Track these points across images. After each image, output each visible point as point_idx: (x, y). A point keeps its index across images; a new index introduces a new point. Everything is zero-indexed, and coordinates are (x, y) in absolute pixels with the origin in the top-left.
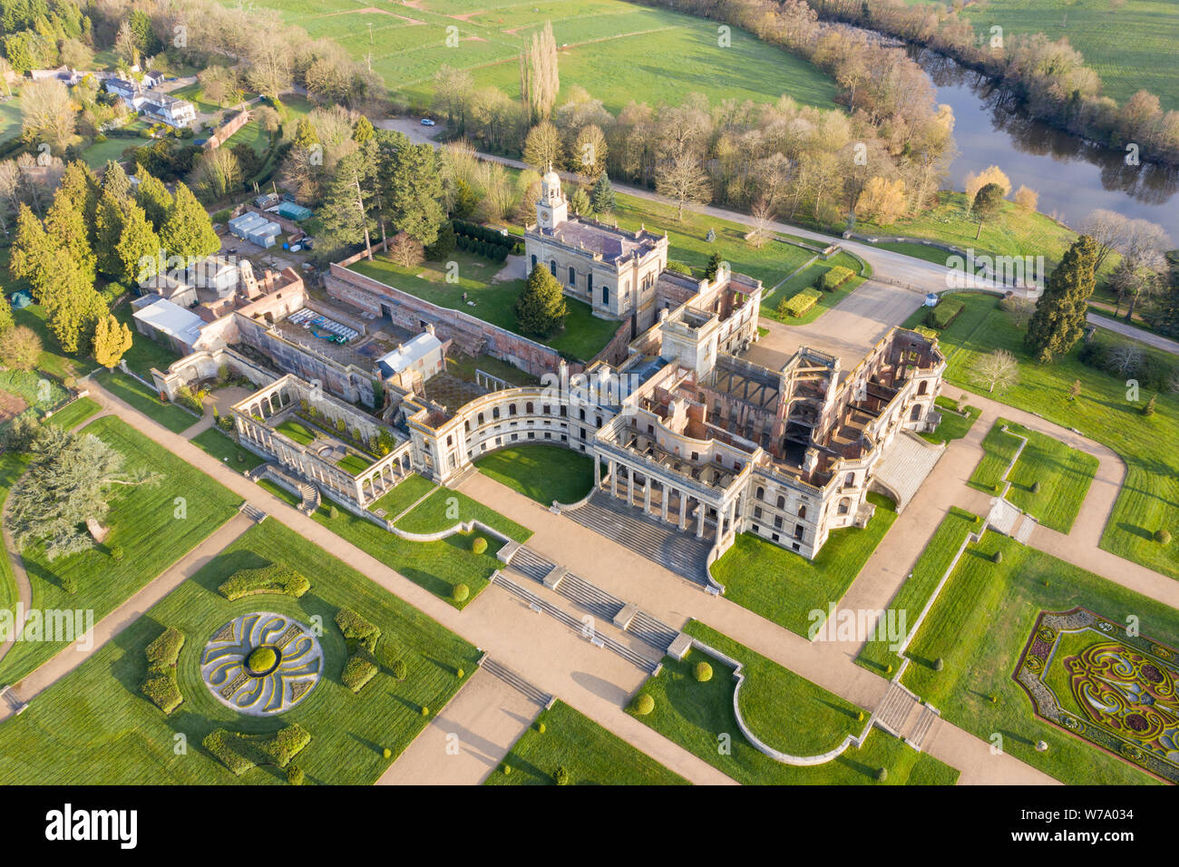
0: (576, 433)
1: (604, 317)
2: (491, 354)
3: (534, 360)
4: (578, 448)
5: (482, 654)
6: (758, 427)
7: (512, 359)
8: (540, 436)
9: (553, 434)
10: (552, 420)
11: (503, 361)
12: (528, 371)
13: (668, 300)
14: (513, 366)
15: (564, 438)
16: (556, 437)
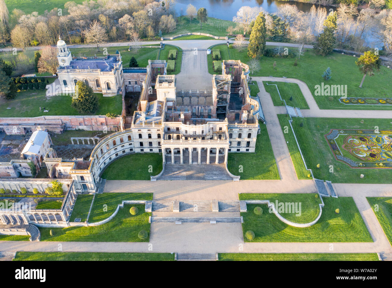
0: (138, 145)
1: (110, 95)
2: (69, 129)
3: (93, 124)
4: (140, 151)
5: (174, 254)
6: (206, 112)
7: (81, 127)
8: (120, 153)
9: (126, 150)
10: (125, 145)
11: (76, 130)
12: (91, 130)
13: (129, 80)
14: (83, 130)
15: (131, 150)
16: (127, 151)
